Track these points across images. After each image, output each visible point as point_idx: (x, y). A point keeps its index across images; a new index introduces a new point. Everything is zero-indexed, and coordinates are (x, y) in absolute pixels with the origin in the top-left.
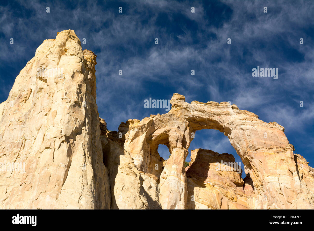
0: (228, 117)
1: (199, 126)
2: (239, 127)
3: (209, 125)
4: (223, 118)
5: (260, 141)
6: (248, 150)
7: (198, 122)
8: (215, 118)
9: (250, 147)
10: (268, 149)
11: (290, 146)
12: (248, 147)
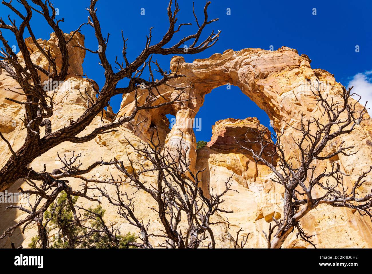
0: (232, 61)
1: (206, 85)
2: (243, 63)
3: (215, 81)
4: (227, 64)
5: (269, 66)
6: (256, 80)
7: (203, 81)
8: (219, 68)
9: (257, 77)
10: (278, 71)
11: (303, 56)
12: (255, 78)
